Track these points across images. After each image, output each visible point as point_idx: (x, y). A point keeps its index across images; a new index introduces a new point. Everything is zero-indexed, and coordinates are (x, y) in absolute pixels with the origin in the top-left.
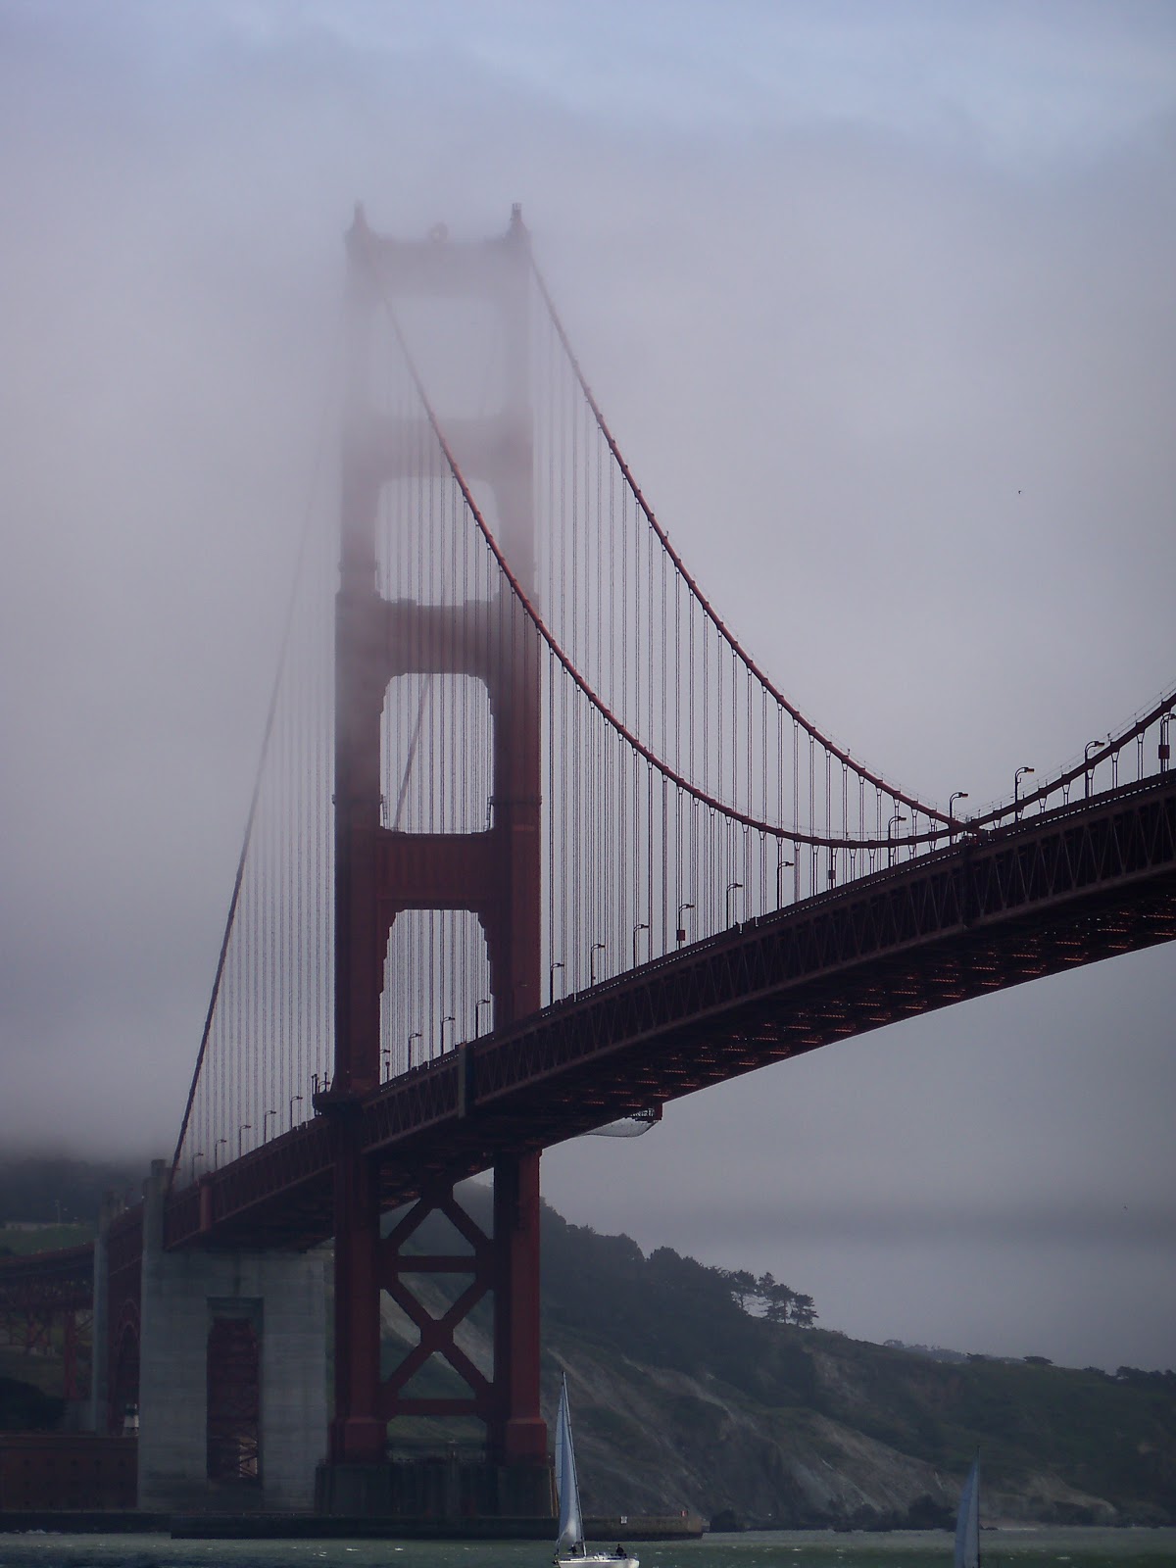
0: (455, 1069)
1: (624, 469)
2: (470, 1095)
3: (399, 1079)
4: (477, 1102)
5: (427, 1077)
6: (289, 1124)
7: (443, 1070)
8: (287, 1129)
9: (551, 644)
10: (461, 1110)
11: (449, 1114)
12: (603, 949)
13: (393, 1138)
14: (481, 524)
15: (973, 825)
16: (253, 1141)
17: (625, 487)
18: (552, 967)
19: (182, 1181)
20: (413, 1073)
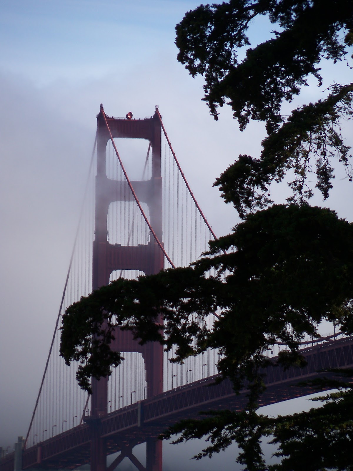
0: (137, 410)
1: (196, 203)
2: (142, 420)
3: (116, 412)
4: (144, 421)
5: (125, 412)
6: (72, 426)
7: (132, 409)
8: (71, 428)
9: (169, 259)
10: (139, 424)
11: (134, 425)
12: (191, 371)
13: (113, 432)
14: (143, 214)
15: (328, 338)
16: (58, 431)
17: (196, 210)
18: (172, 376)
19: (30, 444)
20: (120, 410)
